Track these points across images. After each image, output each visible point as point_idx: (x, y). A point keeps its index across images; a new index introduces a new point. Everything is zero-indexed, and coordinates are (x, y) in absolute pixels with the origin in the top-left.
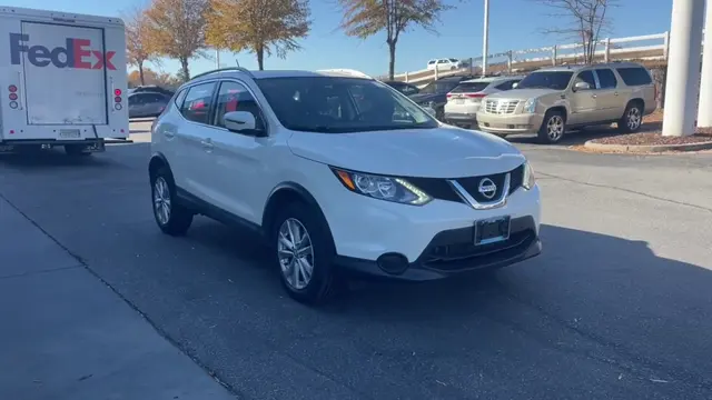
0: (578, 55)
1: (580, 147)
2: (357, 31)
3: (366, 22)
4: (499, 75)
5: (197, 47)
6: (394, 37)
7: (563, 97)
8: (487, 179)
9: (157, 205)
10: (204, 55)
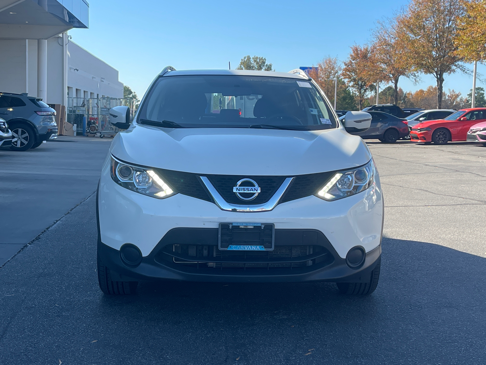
8: (247, 179)
10: (464, 69)
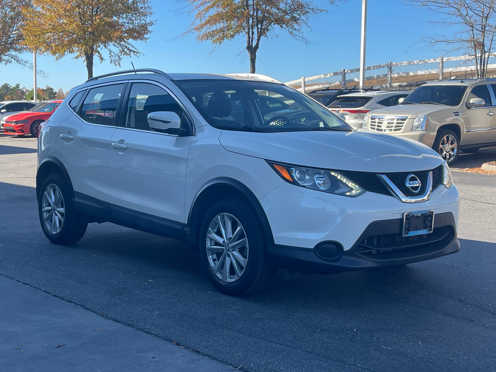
0: (469, 69)
1: (475, 170)
2: (211, 35)
3: (220, 25)
4: (379, 90)
5: (8, 49)
6: (254, 44)
7: (457, 114)
8: (413, 175)
9: (45, 215)
10: (17, 59)
